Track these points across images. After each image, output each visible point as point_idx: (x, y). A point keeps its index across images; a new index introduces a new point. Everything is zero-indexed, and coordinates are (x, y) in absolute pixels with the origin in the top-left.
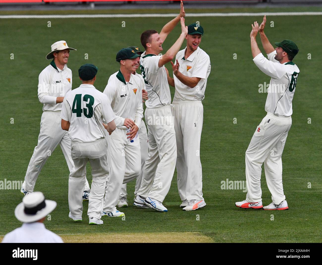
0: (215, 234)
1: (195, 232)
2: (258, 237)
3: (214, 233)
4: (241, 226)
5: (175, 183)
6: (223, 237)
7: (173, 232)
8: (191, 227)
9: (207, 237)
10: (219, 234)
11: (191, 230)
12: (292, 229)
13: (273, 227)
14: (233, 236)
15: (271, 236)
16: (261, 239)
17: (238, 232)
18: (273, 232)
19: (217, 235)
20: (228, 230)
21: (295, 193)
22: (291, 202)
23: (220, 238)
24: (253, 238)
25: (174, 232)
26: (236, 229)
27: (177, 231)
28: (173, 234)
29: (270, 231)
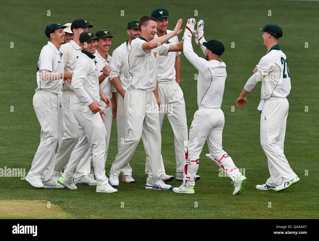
0: (63, 202)
1: (44, 200)
2: (103, 206)
3: (61, 201)
4: (87, 195)
5: (25, 154)
6: (70, 205)
7: (22, 200)
8: (40, 195)
9: (55, 205)
10: (66, 202)
11: (40, 199)
12: (134, 199)
13: (117, 197)
14: (79, 204)
15: (115, 206)
16: (105, 208)
17: (84, 202)
18: (117, 202)
19: (64, 204)
20: (74, 199)
21: (138, 165)
22: (135, 174)
23: (67, 206)
24: (98, 207)
25: (24, 200)
26: (82, 198)
27: (27, 199)
28: (23, 201)
29: (114, 201)
